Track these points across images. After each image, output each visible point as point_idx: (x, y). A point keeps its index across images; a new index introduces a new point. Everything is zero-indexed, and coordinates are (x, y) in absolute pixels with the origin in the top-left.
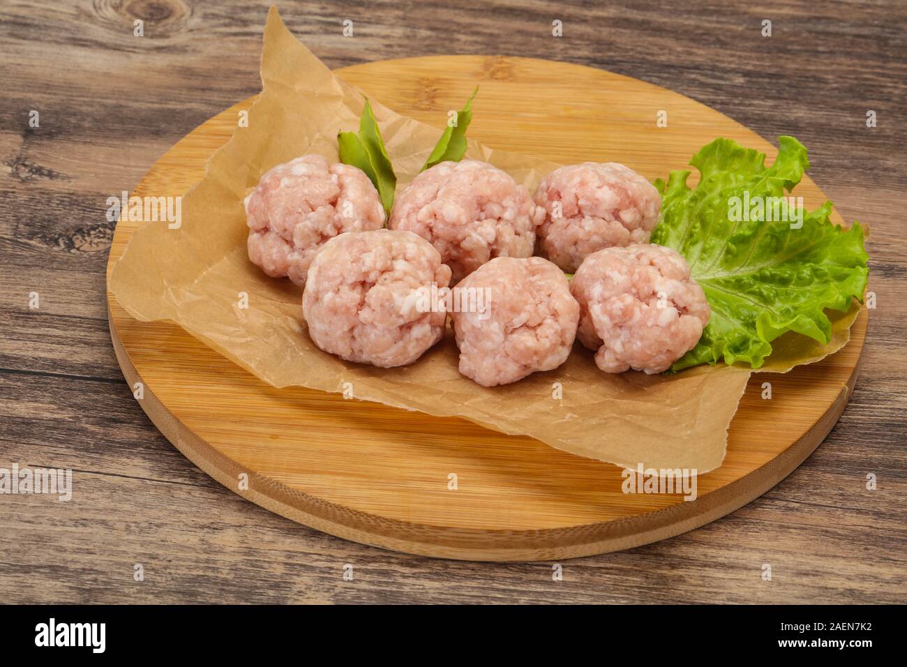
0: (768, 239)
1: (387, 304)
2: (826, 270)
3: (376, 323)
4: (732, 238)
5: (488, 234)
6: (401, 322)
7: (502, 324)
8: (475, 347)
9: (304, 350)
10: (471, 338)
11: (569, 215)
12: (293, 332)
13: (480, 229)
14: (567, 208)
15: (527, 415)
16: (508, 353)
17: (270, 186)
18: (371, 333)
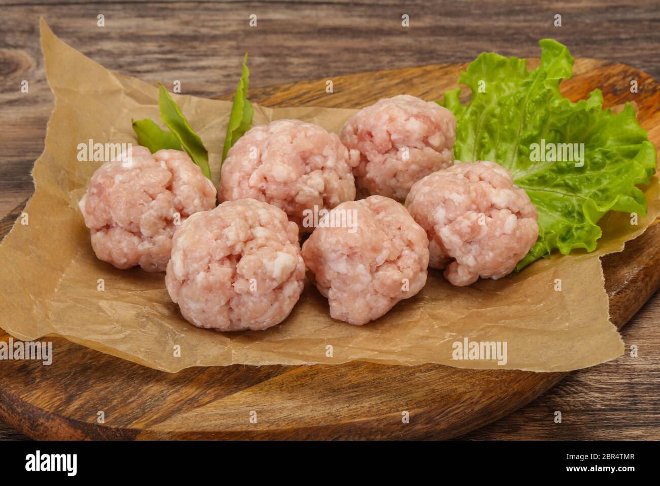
0: (553, 135)
1: (260, 271)
2: (615, 151)
4: (522, 140)
5: (318, 185)
6: (275, 284)
7: (368, 265)
8: (344, 291)
9: (183, 330)
10: (338, 285)
11: (384, 152)
12: (163, 316)
13: (309, 182)
14: (381, 145)
15: (410, 344)
16: (377, 290)
17: (105, 185)
18: (248, 302)
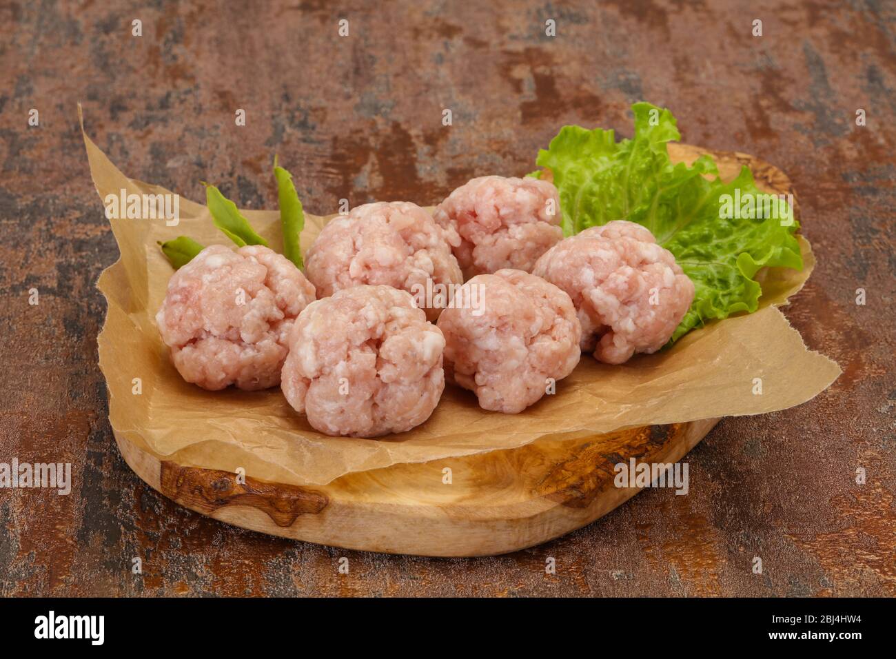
0: (664, 209)
1: (409, 353)
3: (402, 378)
6: (426, 369)
7: (521, 336)
8: (496, 372)
10: (487, 365)
11: (493, 231)
13: (417, 263)
14: (490, 223)
16: (535, 365)
17: (192, 288)
18: (396, 392)
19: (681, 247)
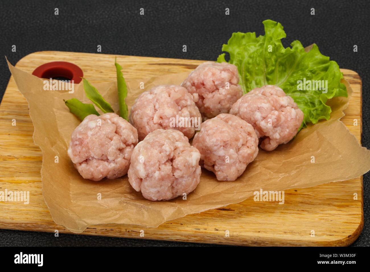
0: (281, 67)
1: (186, 164)
3: (184, 175)
4: (267, 73)
5: (187, 115)
6: (194, 169)
7: (234, 149)
8: (224, 165)
10: (220, 162)
11: (211, 92)
13: (183, 115)
14: (211, 88)
15: (264, 184)
16: (241, 161)
17: (84, 138)
18: (182, 181)
19: (291, 87)
